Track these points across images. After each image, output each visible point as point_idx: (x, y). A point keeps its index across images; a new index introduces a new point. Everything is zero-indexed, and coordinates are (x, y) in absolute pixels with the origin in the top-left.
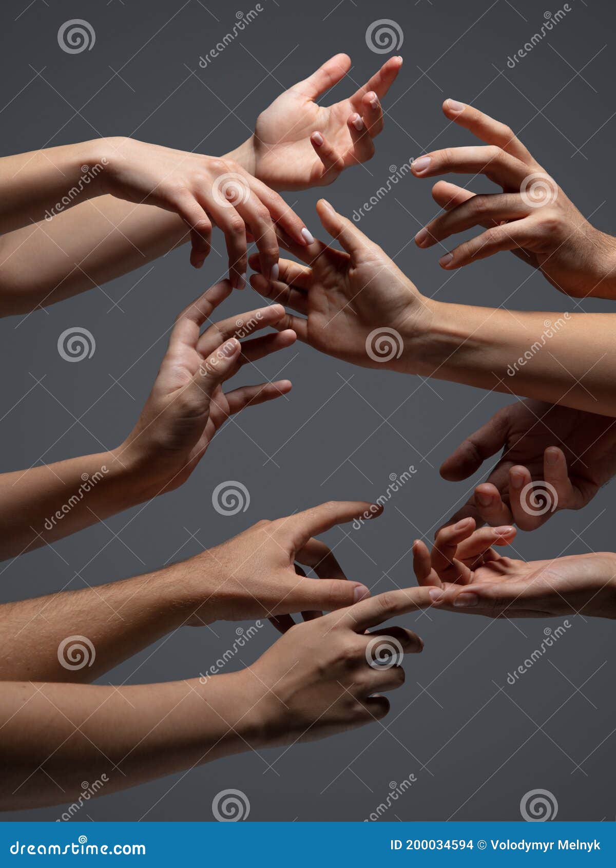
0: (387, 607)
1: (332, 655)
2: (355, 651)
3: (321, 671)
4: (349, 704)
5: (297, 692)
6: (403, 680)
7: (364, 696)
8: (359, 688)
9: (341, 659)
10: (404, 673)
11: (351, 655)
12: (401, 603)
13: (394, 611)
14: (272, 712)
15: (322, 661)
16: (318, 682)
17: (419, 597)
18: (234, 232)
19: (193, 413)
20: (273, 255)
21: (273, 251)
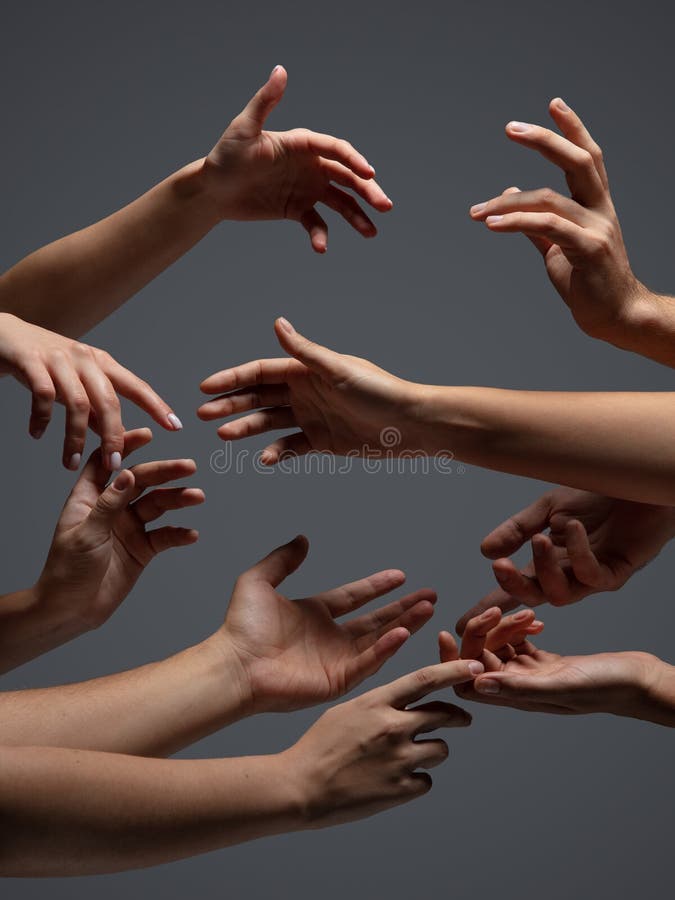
0: (425, 682)
1: (374, 732)
2: (397, 727)
3: (362, 748)
4: (394, 780)
5: (340, 770)
6: (447, 753)
7: (409, 770)
8: (403, 762)
9: (382, 735)
10: (447, 747)
11: (392, 730)
12: (440, 678)
13: (431, 686)
14: (316, 790)
15: (363, 739)
16: (361, 759)
17: (459, 671)
18: (75, 408)
19: (89, 547)
20: (114, 442)
21: (114, 438)
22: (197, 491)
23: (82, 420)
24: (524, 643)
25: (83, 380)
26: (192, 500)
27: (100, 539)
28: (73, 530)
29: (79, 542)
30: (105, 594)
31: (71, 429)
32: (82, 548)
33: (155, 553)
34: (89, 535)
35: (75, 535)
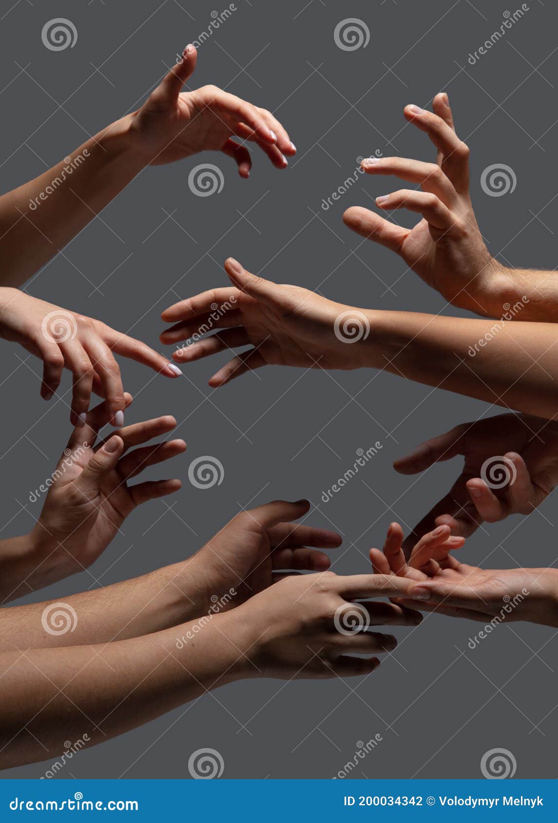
18: (80, 373)
19: (82, 502)
20: (117, 403)
21: (117, 398)
22: (179, 442)
23: (87, 384)
24: (447, 558)
25: (87, 348)
26: (175, 450)
27: (91, 495)
28: (66, 486)
29: (73, 497)
30: (92, 543)
31: (77, 391)
32: (76, 502)
33: (136, 505)
34: (82, 491)
35: (69, 491)
